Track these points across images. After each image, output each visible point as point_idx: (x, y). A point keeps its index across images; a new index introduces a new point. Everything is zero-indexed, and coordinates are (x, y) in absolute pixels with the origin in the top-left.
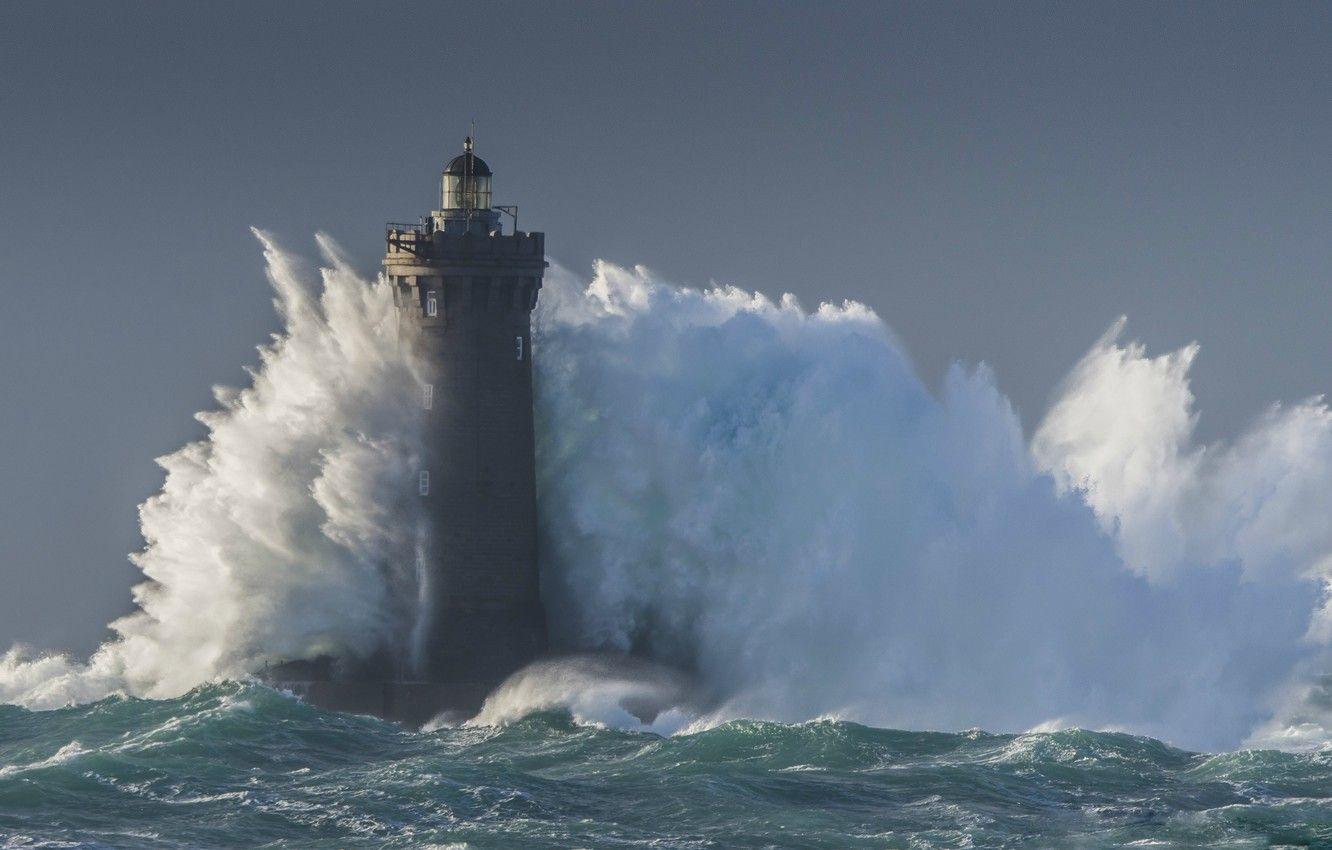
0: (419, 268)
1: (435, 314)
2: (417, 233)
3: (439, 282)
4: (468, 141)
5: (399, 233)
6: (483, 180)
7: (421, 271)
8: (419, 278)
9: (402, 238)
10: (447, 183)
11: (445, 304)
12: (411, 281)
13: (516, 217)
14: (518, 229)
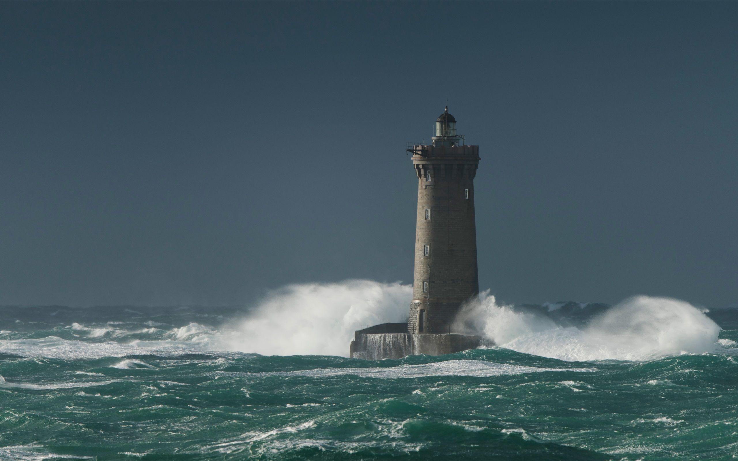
0: (423, 162)
1: (430, 180)
2: (423, 147)
3: (431, 167)
4: (446, 108)
5: (416, 147)
6: (451, 124)
7: (424, 162)
8: (423, 165)
9: (417, 149)
10: (438, 125)
11: (435, 176)
12: (421, 167)
13: (464, 139)
14: (465, 144)
